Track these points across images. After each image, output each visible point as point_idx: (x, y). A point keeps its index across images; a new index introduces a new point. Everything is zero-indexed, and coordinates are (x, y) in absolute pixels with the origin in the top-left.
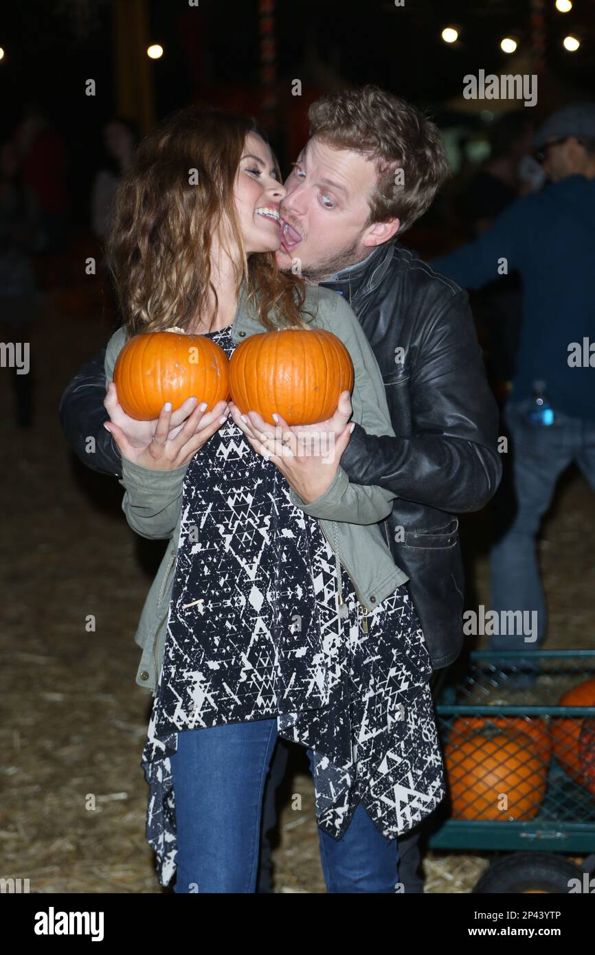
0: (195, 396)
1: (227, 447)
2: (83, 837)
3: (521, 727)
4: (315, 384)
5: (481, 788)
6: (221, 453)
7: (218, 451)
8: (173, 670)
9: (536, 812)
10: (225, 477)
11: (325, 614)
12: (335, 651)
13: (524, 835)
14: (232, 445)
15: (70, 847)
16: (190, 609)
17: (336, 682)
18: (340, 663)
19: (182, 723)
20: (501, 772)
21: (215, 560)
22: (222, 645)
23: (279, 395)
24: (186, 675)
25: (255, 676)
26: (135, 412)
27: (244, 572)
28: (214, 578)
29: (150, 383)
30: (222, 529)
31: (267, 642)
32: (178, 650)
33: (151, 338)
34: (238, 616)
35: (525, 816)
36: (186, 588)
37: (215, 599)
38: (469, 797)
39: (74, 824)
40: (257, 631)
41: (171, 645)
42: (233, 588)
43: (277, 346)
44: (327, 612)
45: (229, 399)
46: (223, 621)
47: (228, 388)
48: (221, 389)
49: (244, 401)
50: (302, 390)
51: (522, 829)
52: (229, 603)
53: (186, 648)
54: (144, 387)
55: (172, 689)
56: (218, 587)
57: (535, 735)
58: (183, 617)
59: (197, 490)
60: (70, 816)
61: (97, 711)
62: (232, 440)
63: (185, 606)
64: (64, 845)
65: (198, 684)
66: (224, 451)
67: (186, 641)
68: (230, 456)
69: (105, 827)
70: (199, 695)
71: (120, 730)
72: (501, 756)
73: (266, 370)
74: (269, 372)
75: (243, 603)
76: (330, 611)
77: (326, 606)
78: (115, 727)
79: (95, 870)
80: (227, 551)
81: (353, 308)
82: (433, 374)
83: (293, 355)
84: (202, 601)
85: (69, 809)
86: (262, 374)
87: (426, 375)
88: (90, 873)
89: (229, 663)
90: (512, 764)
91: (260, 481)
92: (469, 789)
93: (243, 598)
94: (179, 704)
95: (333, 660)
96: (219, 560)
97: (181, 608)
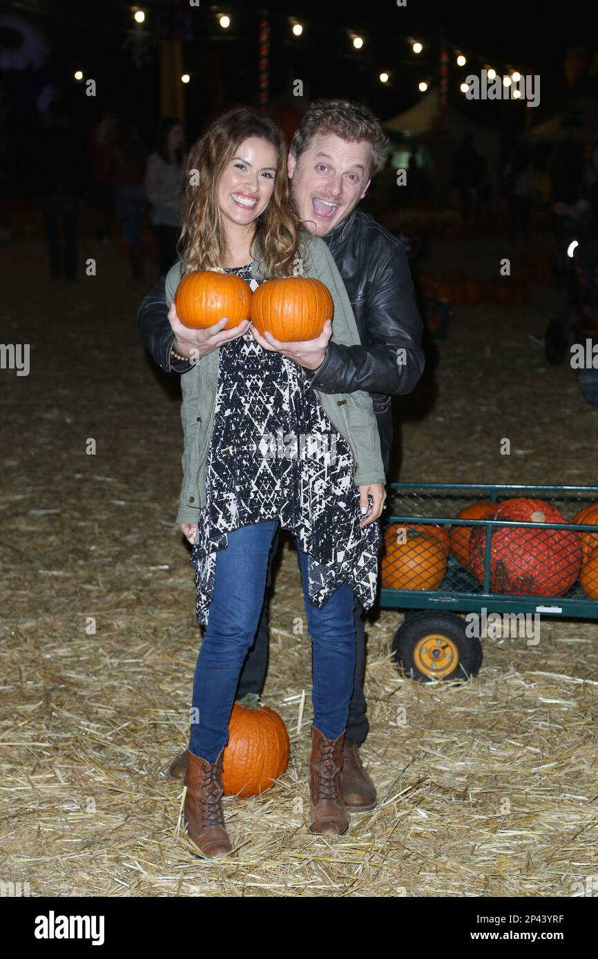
0: (227, 317)
1: (248, 348)
2: (141, 591)
3: (433, 531)
4: (309, 314)
5: (405, 569)
6: (244, 351)
7: (242, 350)
8: (216, 494)
9: (438, 586)
10: (246, 367)
11: (317, 467)
12: (322, 491)
13: (431, 599)
14: (252, 346)
15: (133, 597)
16: (225, 452)
17: (322, 511)
18: (325, 499)
19: (223, 528)
20: (418, 559)
21: (238, 420)
22: (241, 476)
23: (284, 321)
24: (225, 496)
25: (259, 495)
26: (187, 323)
27: (257, 429)
28: (237, 431)
29: (198, 305)
30: (243, 400)
31: (268, 475)
32: (219, 480)
33: (201, 274)
34: (250, 457)
35: (432, 588)
36: (222, 439)
37: (238, 446)
38: (398, 575)
39: (135, 583)
40: (262, 467)
41: (214, 477)
42: (249, 438)
43: (285, 288)
44: (318, 466)
45: (250, 320)
46: (242, 460)
47: (250, 312)
48: (245, 313)
49: (261, 325)
50: (300, 318)
51: (430, 596)
52: (245, 448)
53: (224, 477)
54: (194, 308)
55: (216, 506)
56: (238, 437)
57: (441, 537)
58: (221, 458)
59: (228, 374)
60: (133, 578)
61: (148, 513)
62: (252, 343)
63: (222, 450)
64: (129, 595)
65: (233, 501)
66: (246, 350)
67: (224, 473)
68: (250, 353)
69: (155, 586)
70: (233, 509)
71: (163, 526)
72: (419, 549)
73: (276, 304)
74: (278, 305)
75: (255, 448)
76: (320, 465)
77: (318, 462)
78: (161, 524)
79: (150, 612)
80: (246, 414)
81: (331, 251)
82: (381, 302)
83: (295, 293)
84: (232, 447)
85: (131, 573)
86: (274, 306)
87: (378, 301)
88: (146, 614)
89: (244, 487)
90: (426, 555)
91: (267, 373)
92: (397, 570)
93: (255, 446)
94: (221, 516)
95: (321, 497)
96: (240, 420)
97: (220, 452)
